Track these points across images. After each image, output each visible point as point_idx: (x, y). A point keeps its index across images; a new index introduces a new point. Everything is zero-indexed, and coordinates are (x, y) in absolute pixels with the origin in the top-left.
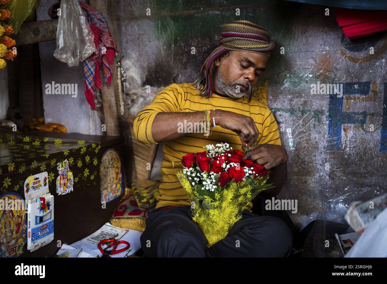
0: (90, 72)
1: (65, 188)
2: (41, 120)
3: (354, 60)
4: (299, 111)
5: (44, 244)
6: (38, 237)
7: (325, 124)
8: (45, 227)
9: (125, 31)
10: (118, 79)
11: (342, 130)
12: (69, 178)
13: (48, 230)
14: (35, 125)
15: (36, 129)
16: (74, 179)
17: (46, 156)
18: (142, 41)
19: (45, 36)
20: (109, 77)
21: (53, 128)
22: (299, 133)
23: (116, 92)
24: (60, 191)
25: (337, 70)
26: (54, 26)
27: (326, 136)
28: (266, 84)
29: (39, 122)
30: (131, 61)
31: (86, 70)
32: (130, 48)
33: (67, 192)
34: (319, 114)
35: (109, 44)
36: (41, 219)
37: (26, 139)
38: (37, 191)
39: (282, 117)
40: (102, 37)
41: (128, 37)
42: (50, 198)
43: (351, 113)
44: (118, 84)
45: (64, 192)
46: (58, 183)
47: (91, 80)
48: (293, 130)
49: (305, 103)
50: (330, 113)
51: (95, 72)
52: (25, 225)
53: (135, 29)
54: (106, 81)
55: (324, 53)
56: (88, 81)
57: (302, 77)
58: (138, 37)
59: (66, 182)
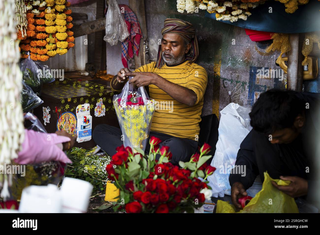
0: (124, 48)
1: (100, 113)
2: (105, 72)
3: (261, 54)
4: (235, 81)
5: (86, 141)
6: (82, 136)
7: (247, 90)
8: (86, 131)
9: (152, 20)
10: (143, 52)
11: (255, 95)
12: (102, 108)
13: (88, 134)
14: (100, 75)
15: (99, 78)
16: (106, 109)
17: (88, 96)
18: (160, 28)
19: (98, 28)
20: (137, 51)
21: (109, 78)
22: (234, 94)
23: (142, 60)
24: (97, 114)
25: (254, 58)
26: (104, 22)
27: (247, 98)
28: (220, 63)
29: (103, 73)
30: (154, 40)
31: (122, 47)
32: (154, 32)
33: (101, 116)
34: (244, 84)
35: (137, 32)
36: (84, 127)
37: (87, 85)
38: (83, 113)
39: (227, 84)
40: (133, 27)
41: (154, 25)
42: (90, 117)
43: (259, 85)
44: (143, 55)
45: (99, 116)
46: (95, 110)
47: (125, 52)
48: (232, 93)
49: (238, 76)
50: (249, 84)
51: (128, 49)
52: (76, 129)
53: (157, 20)
54: (135, 54)
55: (248, 47)
56: (123, 53)
57: (237, 61)
58: (158, 25)
59: (101, 110)
